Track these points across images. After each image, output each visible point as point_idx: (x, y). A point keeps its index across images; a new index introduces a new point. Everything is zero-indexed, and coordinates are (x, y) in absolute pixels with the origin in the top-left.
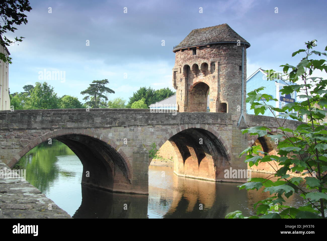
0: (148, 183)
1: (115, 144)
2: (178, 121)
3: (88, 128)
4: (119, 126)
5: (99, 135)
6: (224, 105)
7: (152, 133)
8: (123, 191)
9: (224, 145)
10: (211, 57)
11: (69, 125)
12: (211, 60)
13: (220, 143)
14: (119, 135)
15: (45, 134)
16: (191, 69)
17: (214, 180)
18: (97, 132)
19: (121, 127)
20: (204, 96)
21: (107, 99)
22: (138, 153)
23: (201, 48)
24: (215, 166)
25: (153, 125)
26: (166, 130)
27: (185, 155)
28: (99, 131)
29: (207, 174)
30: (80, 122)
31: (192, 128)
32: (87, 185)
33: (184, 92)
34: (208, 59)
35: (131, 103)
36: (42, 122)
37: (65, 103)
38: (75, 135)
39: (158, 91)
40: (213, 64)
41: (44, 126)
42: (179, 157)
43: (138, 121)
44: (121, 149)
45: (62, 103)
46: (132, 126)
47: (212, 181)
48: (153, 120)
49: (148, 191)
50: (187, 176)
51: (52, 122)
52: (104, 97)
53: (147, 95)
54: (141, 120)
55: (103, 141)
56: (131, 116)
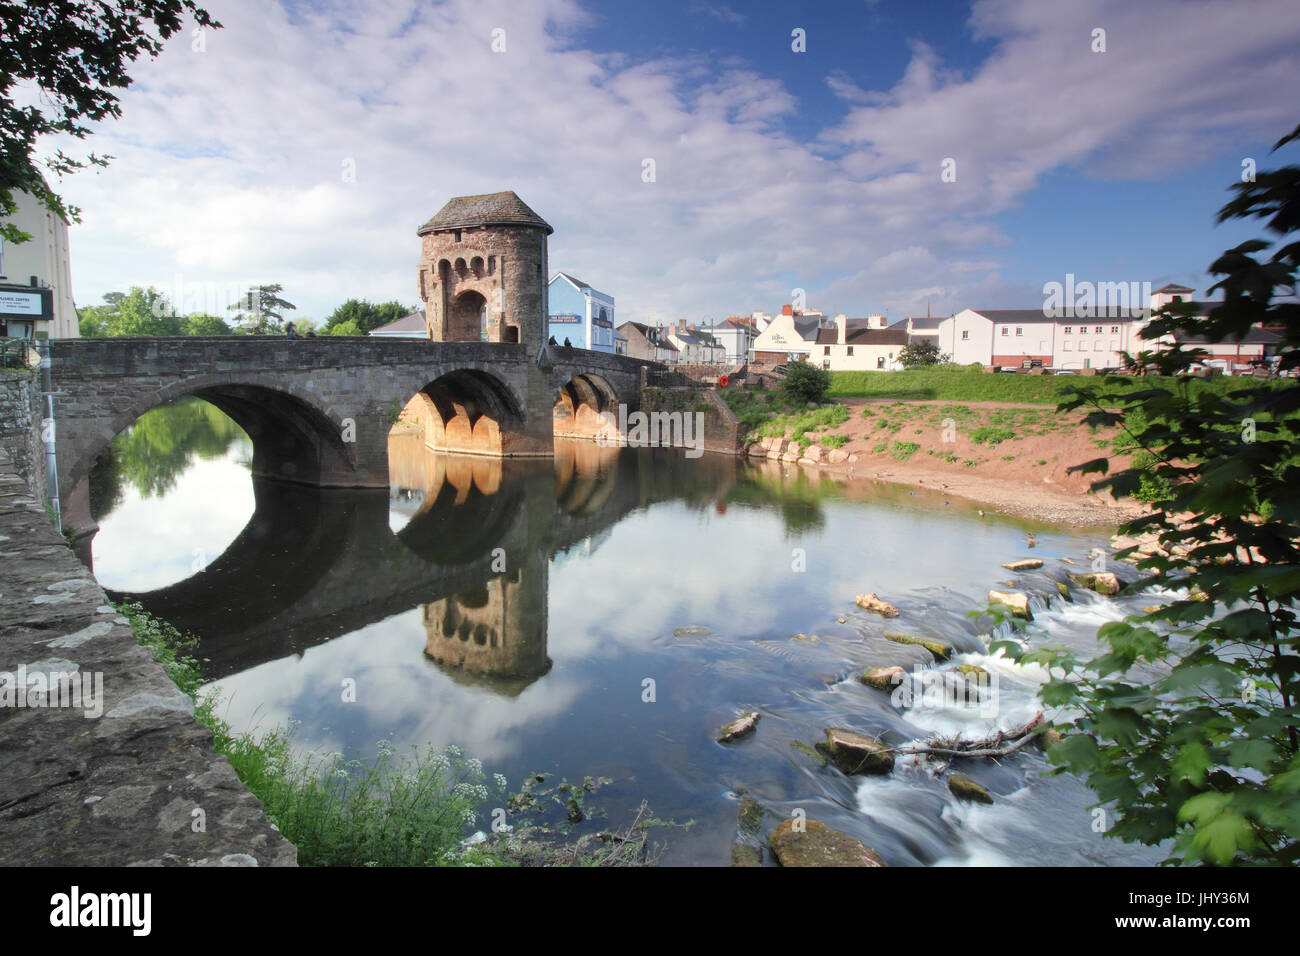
0: (388, 467)
1: (319, 401)
2: (438, 358)
3: (263, 371)
4: (326, 368)
5: (286, 385)
6: (514, 330)
7: (391, 380)
8: (339, 484)
9: (516, 396)
10: (488, 247)
11: (222, 366)
12: (489, 252)
13: (510, 394)
14: (328, 383)
15: (169, 385)
16: (453, 267)
17: (500, 454)
18: (282, 380)
19: (331, 370)
20: (476, 314)
21: (281, 320)
22: (366, 414)
23: (470, 230)
24: (500, 430)
25: (392, 365)
26: (416, 373)
27: (447, 415)
28: (286, 377)
29: (487, 445)
30: (245, 360)
31: (462, 370)
32: (267, 478)
33: (440, 306)
34: (483, 250)
35: (330, 327)
36: (160, 361)
37: (196, 326)
38: (234, 386)
39: (379, 306)
40: (491, 259)
41: (166, 369)
42: (435, 419)
43: (363, 358)
44: (332, 410)
45: (190, 326)
46: (352, 366)
47: (496, 456)
48: (391, 355)
49: (388, 482)
50: (451, 450)
51: (182, 361)
52: (275, 315)
53: (360, 312)
54: (368, 356)
55: (296, 395)
56: (350, 349)
